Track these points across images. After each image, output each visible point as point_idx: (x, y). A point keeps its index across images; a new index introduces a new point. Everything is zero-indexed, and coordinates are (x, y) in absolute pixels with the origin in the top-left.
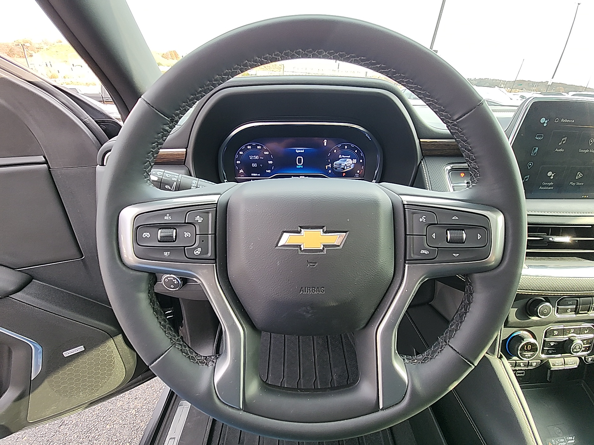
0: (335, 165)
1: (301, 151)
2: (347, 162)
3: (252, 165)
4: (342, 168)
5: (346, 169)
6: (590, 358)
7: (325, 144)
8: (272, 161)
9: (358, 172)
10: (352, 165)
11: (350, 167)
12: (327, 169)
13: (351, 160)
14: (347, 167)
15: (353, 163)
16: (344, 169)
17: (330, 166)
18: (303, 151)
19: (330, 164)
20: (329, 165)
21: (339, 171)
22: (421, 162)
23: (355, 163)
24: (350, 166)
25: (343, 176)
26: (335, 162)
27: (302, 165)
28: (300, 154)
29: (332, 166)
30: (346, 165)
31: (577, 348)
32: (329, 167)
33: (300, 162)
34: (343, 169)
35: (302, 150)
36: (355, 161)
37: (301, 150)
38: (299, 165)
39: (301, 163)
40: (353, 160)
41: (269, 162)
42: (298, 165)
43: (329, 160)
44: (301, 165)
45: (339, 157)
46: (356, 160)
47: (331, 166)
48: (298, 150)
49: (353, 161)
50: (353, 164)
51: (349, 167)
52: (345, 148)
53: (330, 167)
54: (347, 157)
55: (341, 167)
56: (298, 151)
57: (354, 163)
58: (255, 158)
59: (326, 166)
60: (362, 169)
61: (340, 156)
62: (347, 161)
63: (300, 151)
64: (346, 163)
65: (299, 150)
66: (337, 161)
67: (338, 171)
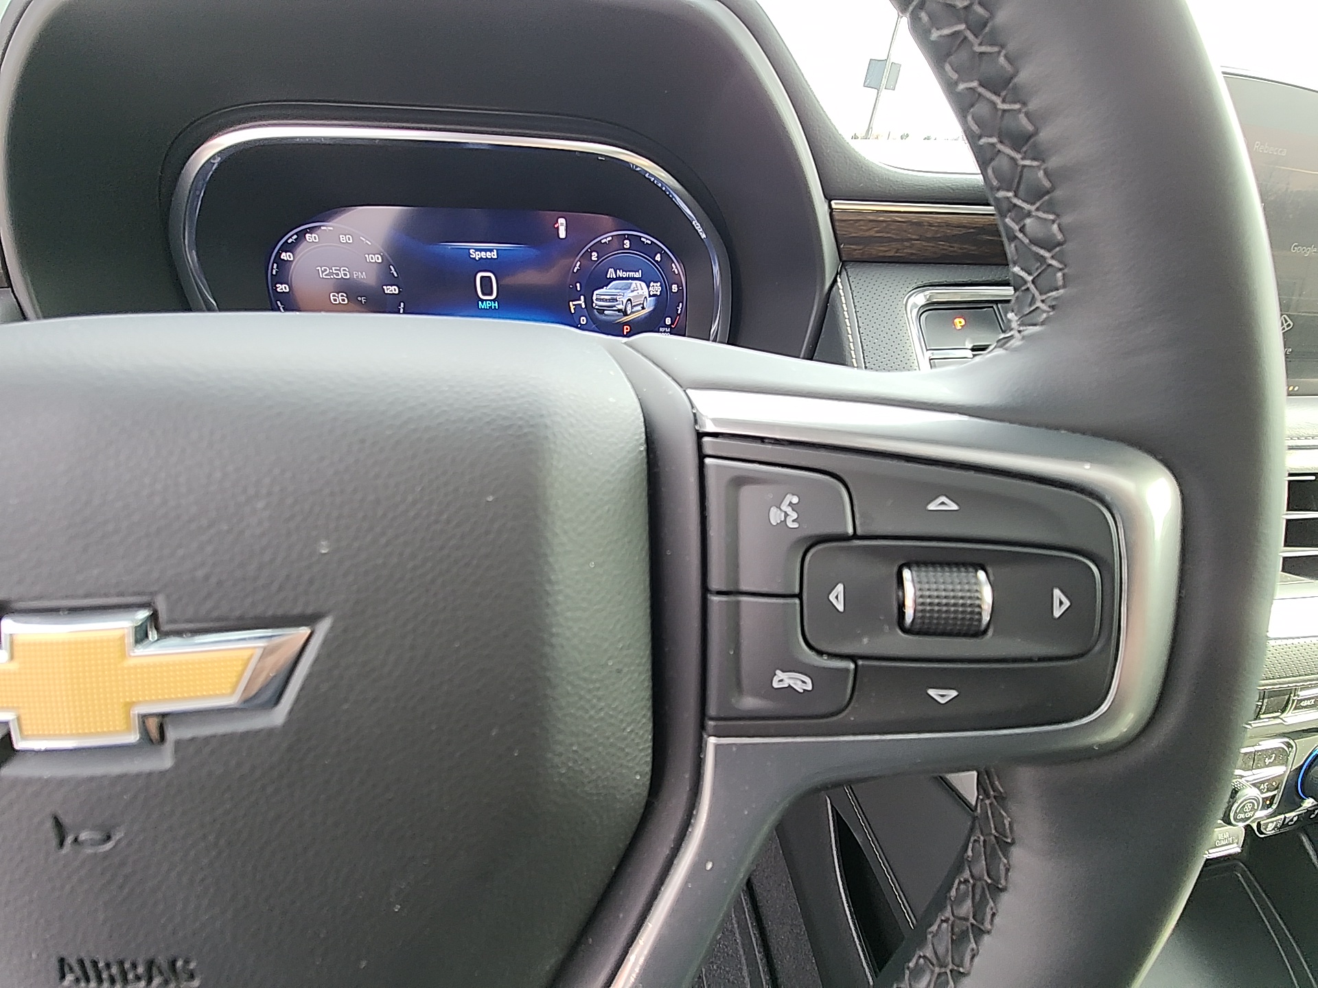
0: (597, 299)
1: (489, 255)
2: (632, 291)
3: (332, 298)
4: (619, 311)
5: (632, 313)
6: (1272, 822)
7: (562, 234)
8: (396, 288)
9: (668, 321)
10: (649, 299)
11: (643, 308)
12: (573, 311)
13: (644, 285)
14: (635, 306)
15: (651, 293)
16: (625, 314)
17: (582, 302)
18: (494, 255)
19: (582, 297)
20: (579, 300)
21: (613, 318)
22: (835, 281)
23: (658, 293)
24: (643, 304)
25: (625, 333)
26: (596, 292)
27: (494, 300)
28: (485, 264)
29: (589, 301)
30: (629, 300)
31: (1247, 810)
32: (580, 305)
33: (487, 290)
34: (622, 314)
35: (491, 250)
36: (656, 288)
37: (486, 250)
38: (486, 300)
39: (491, 294)
40: (652, 284)
41: (385, 287)
42: (482, 301)
43: (578, 285)
44: (491, 300)
45: (608, 276)
46: (659, 284)
47: (585, 302)
48: (477, 250)
49: (650, 289)
50: (650, 296)
51: (639, 308)
52: (625, 247)
53: (583, 306)
54: (631, 274)
55: (614, 306)
56: (477, 255)
57: (654, 295)
58: (338, 275)
59: (571, 303)
60: (679, 312)
61: (611, 273)
62: (632, 288)
63: (483, 255)
64: (629, 295)
65: (481, 250)
66: (602, 288)
67: (608, 318)
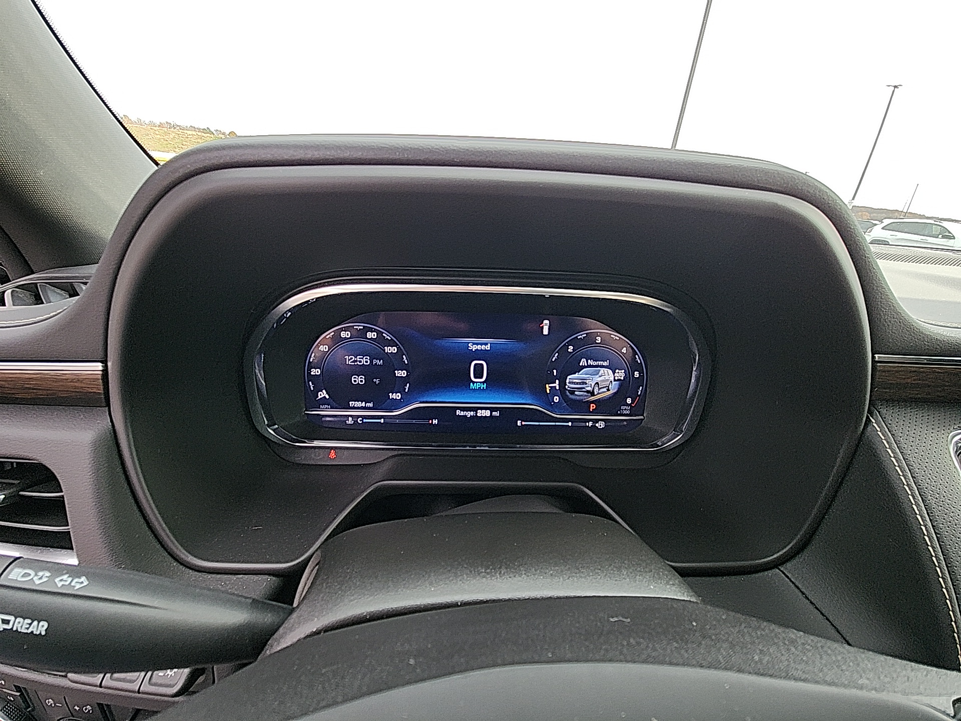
0: (569, 383)
1: (483, 347)
2: (600, 376)
3: (353, 379)
4: (588, 392)
5: (598, 394)
7: (546, 332)
8: (405, 372)
9: (629, 401)
10: (614, 383)
11: (608, 390)
12: (548, 392)
13: (610, 372)
14: (601, 388)
15: (616, 378)
16: (592, 394)
17: (556, 385)
18: (488, 347)
19: (557, 381)
20: (555, 383)
21: (581, 398)
23: (622, 378)
24: (608, 387)
25: (591, 410)
26: (569, 377)
27: (483, 382)
28: (479, 355)
29: (563, 384)
30: (597, 383)
32: (555, 387)
33: (478, 374)
34: (590, 394)
35: (486, 344)
36: (620, 374)
37: (481, 344)
38: (477, 382)
39: (481, 377)
40: (617, 371)
41: (396, 372)
42: (474, 382)
43: (555, 371)
44: (481, 382)
45: (581, 364)
46: (623, 371)
47: (559, 385)
48: (474, 344)
49: (616, 375)
50: (615, 380)
51: (605, 390)
52: (597, 341)
53: (558, 388)
54: (600, 363)
55: (584, 388)
56: (474, 348)
57: (619, 380)
58: (360, 362)
59: (547, 386)
60: (639, 394)
61: (583, 362)
62: (600, 374)
63: (479, 347)
64: (598, 379)
65: (477, 344)
66: (575, 373)
67: (578, 398)
